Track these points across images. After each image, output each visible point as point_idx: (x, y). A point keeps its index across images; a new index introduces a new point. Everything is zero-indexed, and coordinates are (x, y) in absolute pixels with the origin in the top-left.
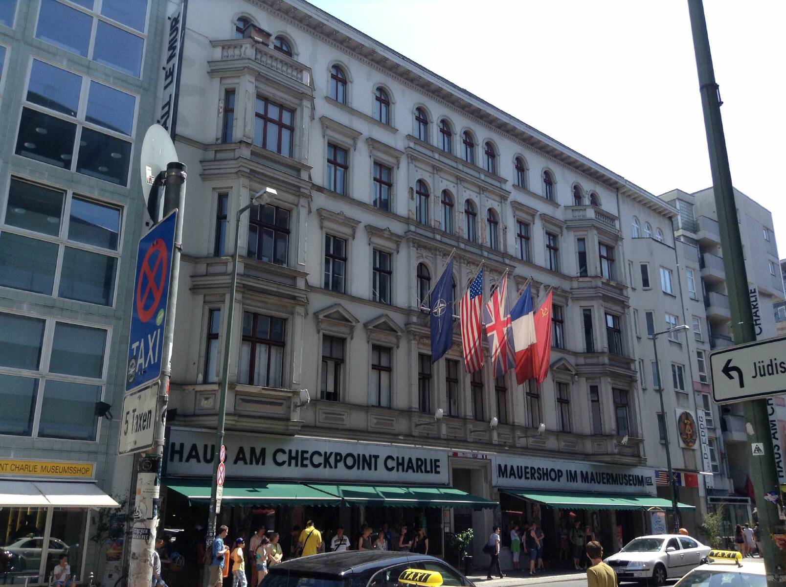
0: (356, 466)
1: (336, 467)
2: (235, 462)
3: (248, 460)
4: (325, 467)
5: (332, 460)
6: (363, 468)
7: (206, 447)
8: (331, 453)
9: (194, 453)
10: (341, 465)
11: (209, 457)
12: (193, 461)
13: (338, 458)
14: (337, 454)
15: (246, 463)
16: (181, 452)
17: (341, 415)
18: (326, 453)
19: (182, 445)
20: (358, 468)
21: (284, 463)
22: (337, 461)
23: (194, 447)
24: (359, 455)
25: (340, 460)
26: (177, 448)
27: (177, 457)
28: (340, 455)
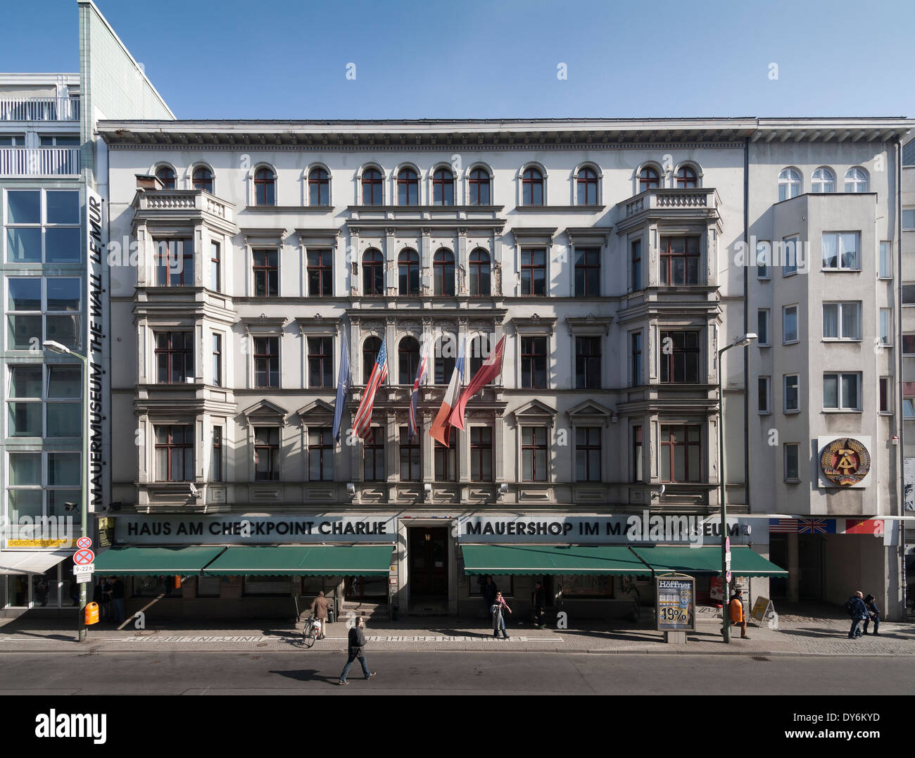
0: (289, 531)
1: (268, 533)
2: (178, 534)
3: (188, 532)
4: (258, 533)
5: (264, 529)
6: (297, 533)
7: (154, 524)
8: (263, 523)
9: (145, 529)
10: (273, 532)
11: (157, 531)
12: (145, 534)
13: (271, 526)
14: (268, 524)
15: (186, 534)
16: (136, 529)
17: (272, 492)
18: (258, 523)
19: (136, 524)
20: (292, 533)
21: (219, 532)
22: (269, 529)
23: (145, 525)
24: (292, 523)
25: (272, 528)
26: (133, 526)
27: (133, 532)
28: (272, 524)
